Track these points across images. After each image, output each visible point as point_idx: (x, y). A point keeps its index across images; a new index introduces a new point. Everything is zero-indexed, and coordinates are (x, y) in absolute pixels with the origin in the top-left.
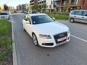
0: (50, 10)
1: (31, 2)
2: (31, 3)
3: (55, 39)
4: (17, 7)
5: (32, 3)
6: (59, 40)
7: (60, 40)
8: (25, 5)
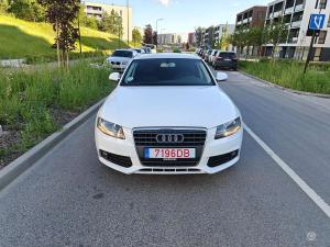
0: (318, 53)
1: (239, 18)
2: (240, 23)
3: (136, 144)
4: (191, 35)
5: (245, 21)
6: (153, 153)
7: (159, 156)
8: (218, 28)
